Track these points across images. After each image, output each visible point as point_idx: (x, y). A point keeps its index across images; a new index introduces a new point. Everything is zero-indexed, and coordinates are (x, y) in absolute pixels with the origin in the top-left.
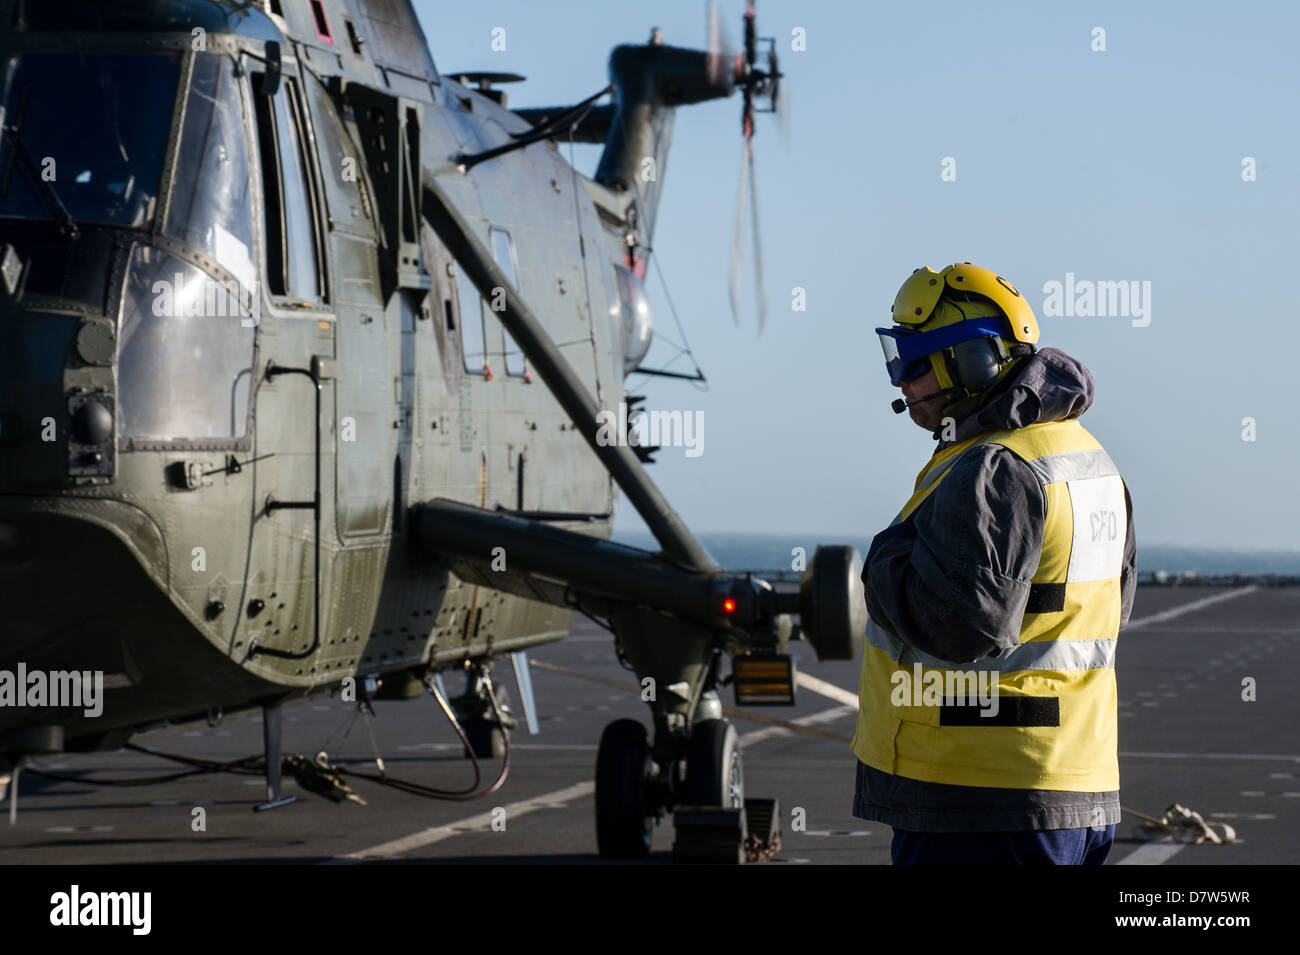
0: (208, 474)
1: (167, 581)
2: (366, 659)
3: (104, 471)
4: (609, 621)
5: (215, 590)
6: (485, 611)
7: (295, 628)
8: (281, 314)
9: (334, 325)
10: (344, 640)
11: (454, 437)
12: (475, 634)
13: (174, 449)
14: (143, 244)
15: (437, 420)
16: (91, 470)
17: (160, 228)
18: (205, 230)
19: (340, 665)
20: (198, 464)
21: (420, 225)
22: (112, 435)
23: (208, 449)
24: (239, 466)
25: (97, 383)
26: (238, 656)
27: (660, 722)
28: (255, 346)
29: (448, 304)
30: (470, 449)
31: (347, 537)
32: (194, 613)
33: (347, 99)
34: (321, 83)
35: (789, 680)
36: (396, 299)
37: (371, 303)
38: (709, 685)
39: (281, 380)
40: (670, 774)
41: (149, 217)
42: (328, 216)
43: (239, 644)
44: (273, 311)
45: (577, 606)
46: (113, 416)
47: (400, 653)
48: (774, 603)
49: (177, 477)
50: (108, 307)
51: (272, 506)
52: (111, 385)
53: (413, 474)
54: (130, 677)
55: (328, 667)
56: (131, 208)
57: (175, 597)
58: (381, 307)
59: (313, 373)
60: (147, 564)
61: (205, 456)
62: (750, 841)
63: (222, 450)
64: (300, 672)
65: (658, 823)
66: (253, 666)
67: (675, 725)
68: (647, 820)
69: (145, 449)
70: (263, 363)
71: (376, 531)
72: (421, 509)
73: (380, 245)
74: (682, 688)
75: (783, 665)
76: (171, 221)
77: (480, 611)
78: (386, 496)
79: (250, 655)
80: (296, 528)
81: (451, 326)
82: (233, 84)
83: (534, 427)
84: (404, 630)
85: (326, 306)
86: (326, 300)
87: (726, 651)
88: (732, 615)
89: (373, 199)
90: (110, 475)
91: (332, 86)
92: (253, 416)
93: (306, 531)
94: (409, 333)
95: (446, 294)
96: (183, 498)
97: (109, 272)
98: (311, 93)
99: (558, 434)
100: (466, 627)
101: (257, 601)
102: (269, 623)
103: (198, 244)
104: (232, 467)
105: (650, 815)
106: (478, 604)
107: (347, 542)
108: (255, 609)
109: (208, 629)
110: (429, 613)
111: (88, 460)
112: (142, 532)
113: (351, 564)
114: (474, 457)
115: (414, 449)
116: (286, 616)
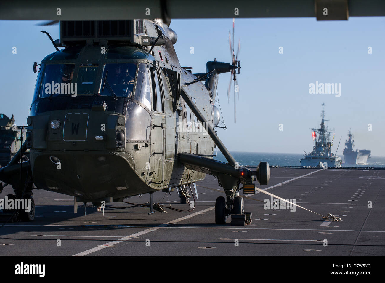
0: (142, 147)
1: (134, 169)
2: (170, 184)
3: (123, 146)
4: (217, 177)
5: (143, 170)
6: (191, 175)
7: (158, 178)
8: (156, 115)
9: (165, 117)
10: (166, 180)
11: (185, 140)
12: (189, 179)
13: (136, 142)
14: (129, 101)
15: (183, 136)
16: (121, 146)
17: (133, 98)
18: (142, 98)
19: (165, 185)
20: (141, 145)
21: (180, 97)
22: (125, 139)
23: (142, 142)
24: (148, 145)
25: (122, 129)
26: (147, 183)
27: (228, 197)
28: (151, 121)
29: (185, 113)
30: (188, 142)
31: (167, 160)
32: (139, 175)
33: (166, 72)
34: (162, 69)
35: (254, 189)
36: (176, 112)
37: (171, 113)
38: (238, 190)
39: (156, 128)
40: (230, 208)
41: (131, 96)
42: (164, 95)
43: (148, 181)
44: (154, 114)
45: (211, 174)
46: (125, 135)
47: (176, 183)
48: (251, 173)
49: (136, 148)
50: (123, 113)
51: (154, 153)
52: (124, 129)
53: (178, 147)
54: (127, 188)
55: (163, 186)
56: (127, 94)
57: (136, 171)
58: (173, 113)
59: (161, 126)
60: (131, 165)
61: (142, 143)
62: (246, 221)
63: (145, 142)
64: (159, 187)
65: (227, 217)
66: (150, 185)
67: (231, 198)
68: (225, 217)
69: (130, 142)
70: (152, 125)
71: (172, 158)
72: (180, 154)
73: (173, 101)
74: (232, 190)
75: (253, 186)
76: (135, 96)
77: (190, 174)
78: (174, 151)
79: (150, 183)
80: (158, 158)
81: (185, 117)
82: (147, 69)
83: (199, 138)
84: (177, 178)
85: (164, 113)
86: (164, 112)
87: (241, 183)
88: (243, 176)
89: (171, 92)
90: (124, 147)
91: (164, 69)
92: (150, 135)
93: (160, 158)
94: (178, 119)
95: (184, 111)
96: (137, 152)
97: (124, 106)
98: (161, 71)
99: (203, 139)
100: (187, 178)
101: (151, 172)
102: (153, 177)
103: (140, 101)
104: (147, 146)
105: (226, 216)
106: (189, 173)
107: (167, 161)
108: (151, 174)
109: (142, 178)
110: (181, 175)
111: (120, 144)
112: (130, 159)
113: (168, 165)
114: (189, 143)
115: (179, 142)
116: (156, 175)
